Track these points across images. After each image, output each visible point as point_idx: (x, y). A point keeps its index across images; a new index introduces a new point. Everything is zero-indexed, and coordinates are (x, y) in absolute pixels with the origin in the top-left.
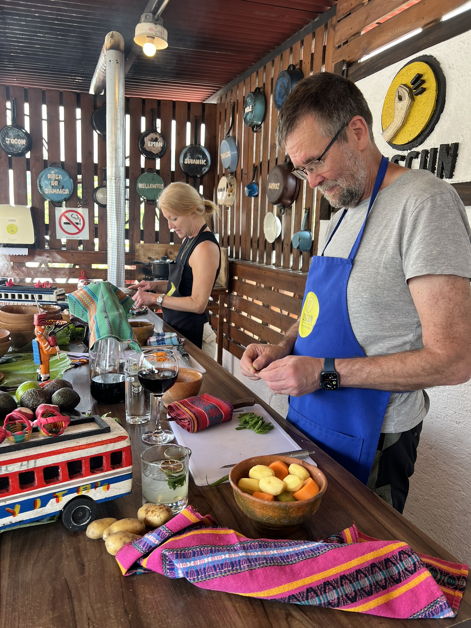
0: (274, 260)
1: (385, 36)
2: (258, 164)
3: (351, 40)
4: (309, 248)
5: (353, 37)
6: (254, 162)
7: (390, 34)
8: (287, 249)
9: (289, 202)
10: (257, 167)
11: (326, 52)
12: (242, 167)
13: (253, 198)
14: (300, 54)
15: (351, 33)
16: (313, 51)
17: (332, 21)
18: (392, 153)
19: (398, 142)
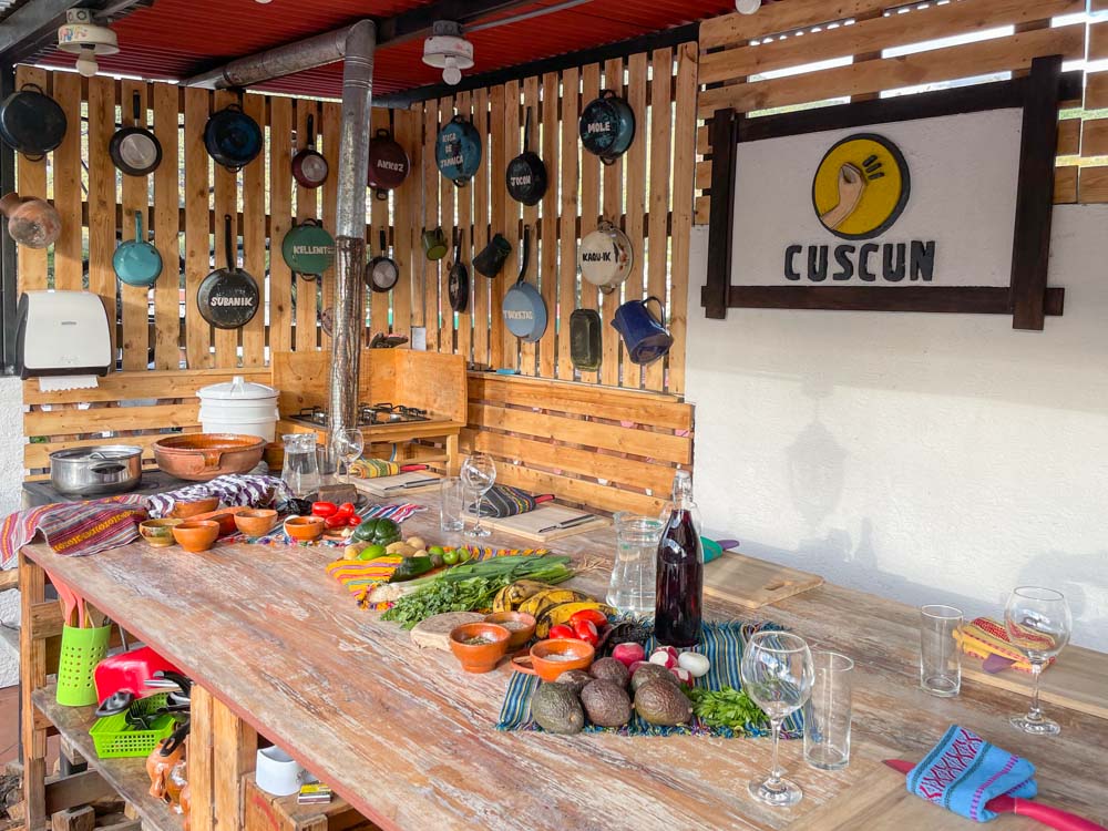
11: (677, 86)
14: (622, 77)
17: (686, 47)
18: (834, 242)
19: (845, 230)
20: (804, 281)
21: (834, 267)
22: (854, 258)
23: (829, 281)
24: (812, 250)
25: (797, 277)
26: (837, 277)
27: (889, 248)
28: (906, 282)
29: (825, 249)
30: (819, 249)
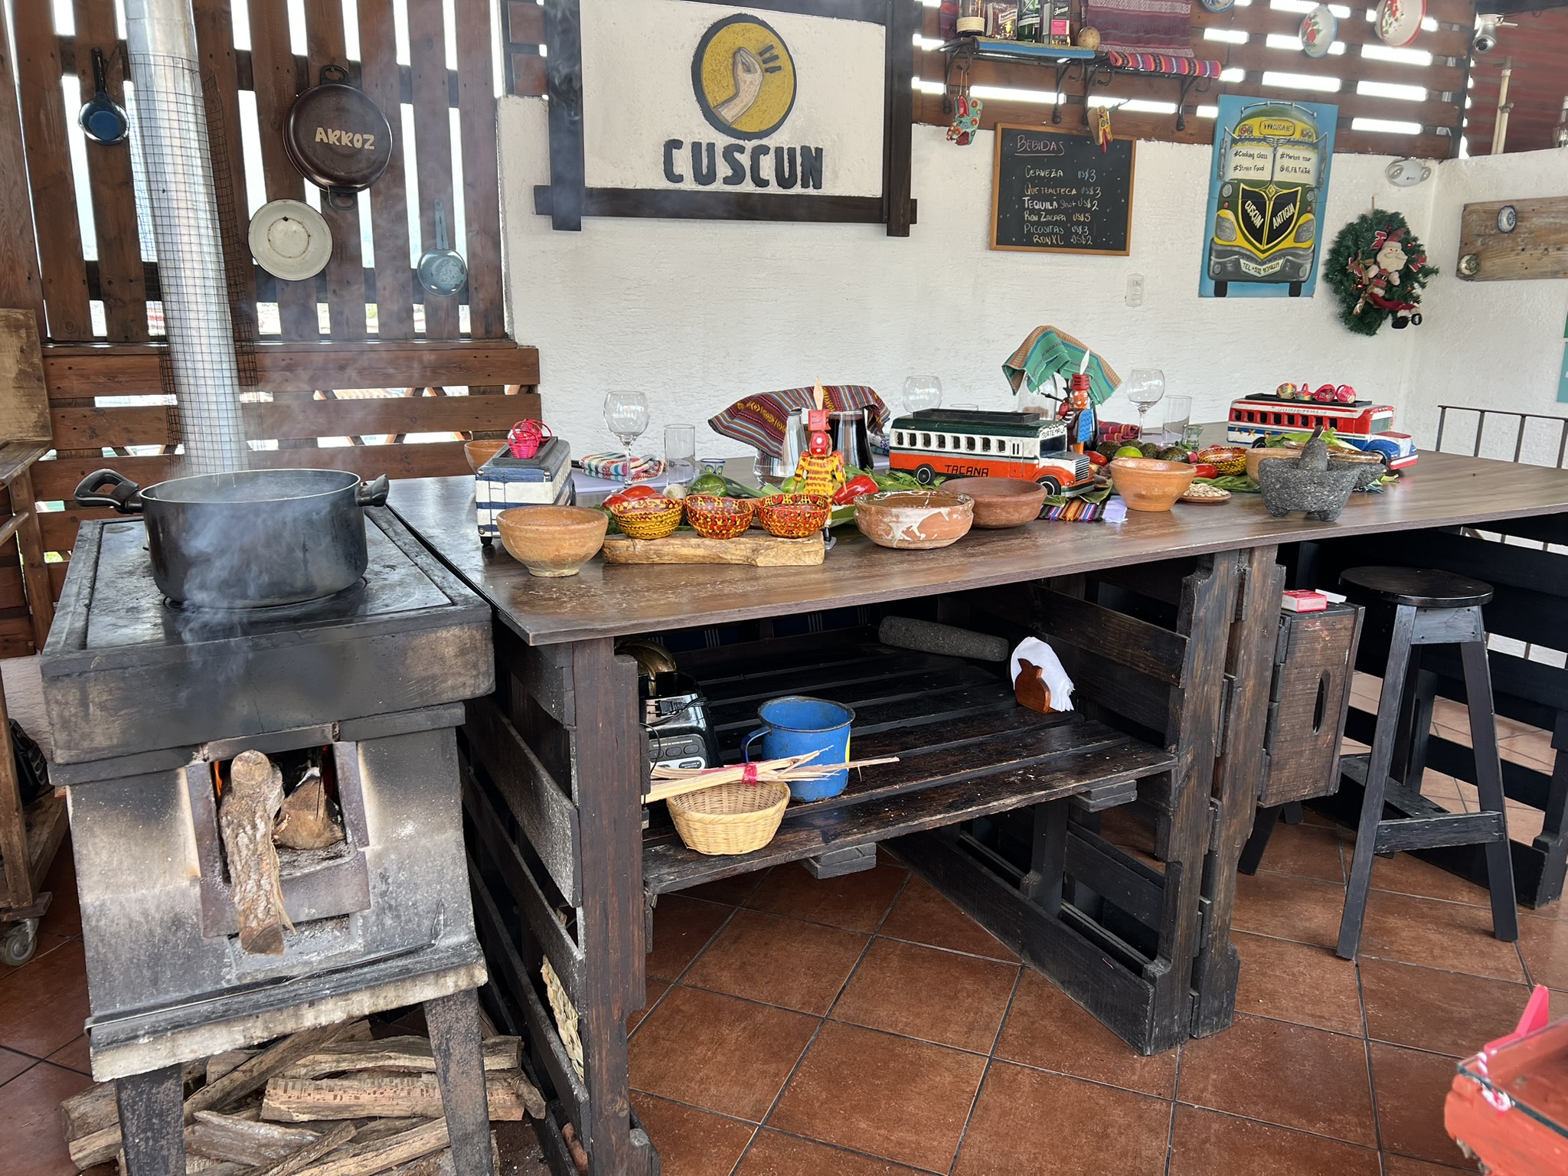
18: (721, 141)
20: (689, 185)
21: (723, 170)
22: (744, 159)
23: (717, 186)
26: (727, 181)
27: (779, 151)
28: (797, 190)
29: (711, 147)
30: (704, 147)
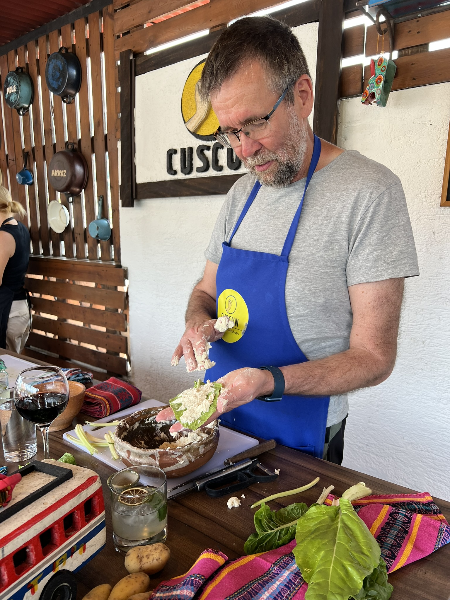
0: (63, 252)
1: (173, 32)
2: (29, 149)
3: (133, 31)
4: (108, 237)
5: (135, 29)
6: (23, 147)
7: (178, 31)
8: (80, 238)
9: (78, 190)
10: (28, 153)
11: (104, 39)
12: (7, 153)
13: (27, 187)
14: (71, 38)
15: (134, 25)
16: (88, 36)
17: (107, 9)
18: (196, 143)
19: (201, 133)
20: (180, 176)
21: (198, 163)
22: (209, 154)
23: (195, 175)
24: (183, 150)
25: (175, 173)
26: (199, 170)
29: (191, 149)
30: (187, 150)
